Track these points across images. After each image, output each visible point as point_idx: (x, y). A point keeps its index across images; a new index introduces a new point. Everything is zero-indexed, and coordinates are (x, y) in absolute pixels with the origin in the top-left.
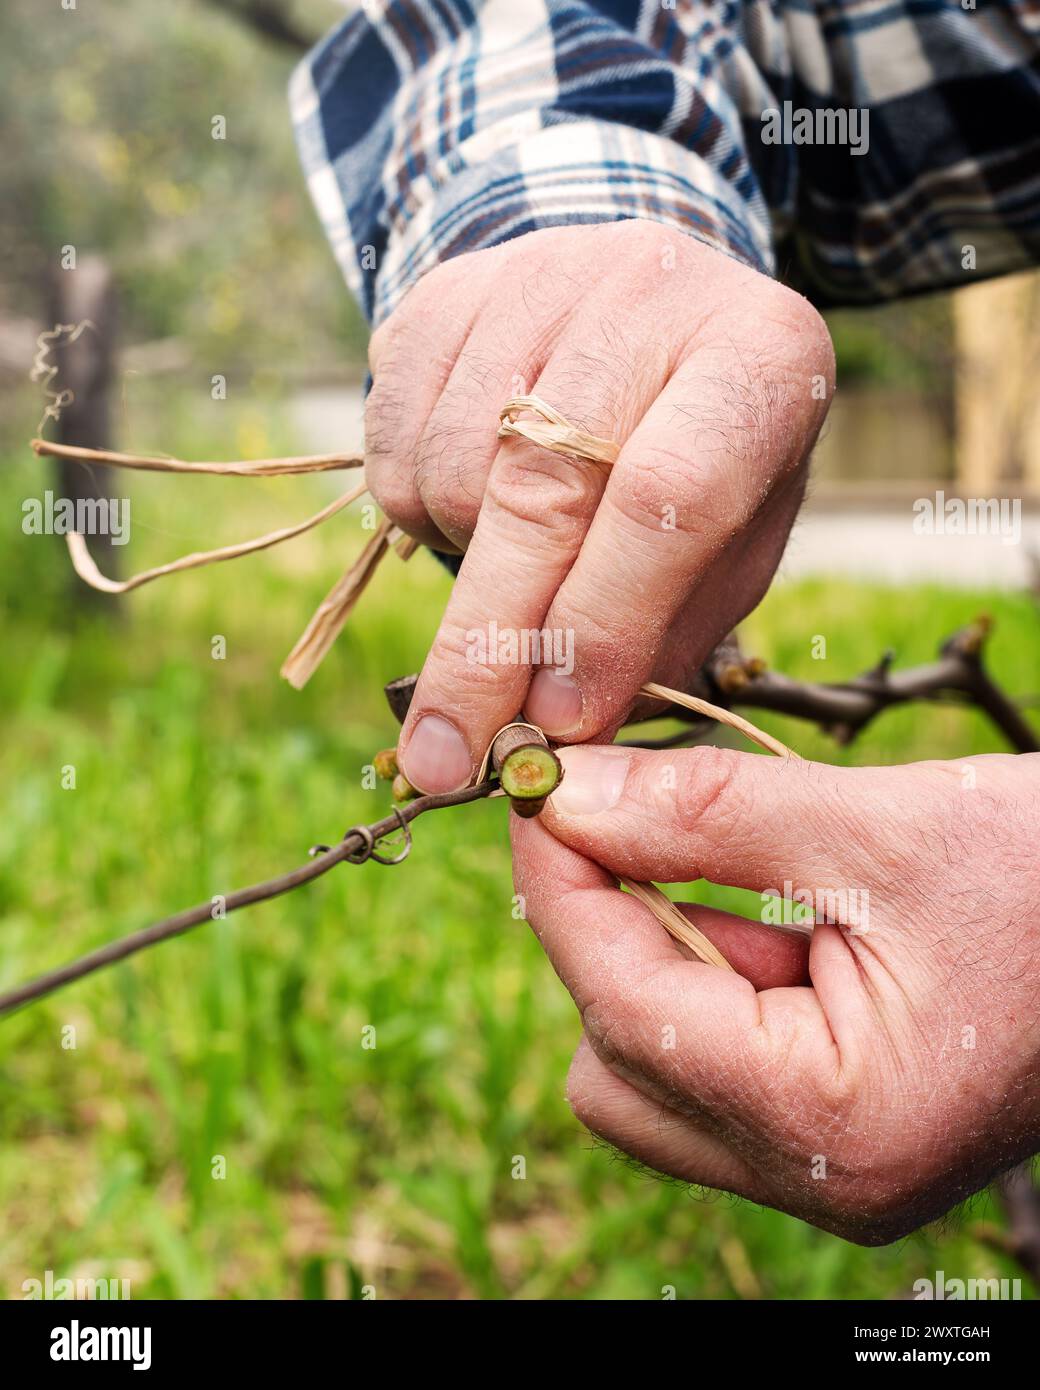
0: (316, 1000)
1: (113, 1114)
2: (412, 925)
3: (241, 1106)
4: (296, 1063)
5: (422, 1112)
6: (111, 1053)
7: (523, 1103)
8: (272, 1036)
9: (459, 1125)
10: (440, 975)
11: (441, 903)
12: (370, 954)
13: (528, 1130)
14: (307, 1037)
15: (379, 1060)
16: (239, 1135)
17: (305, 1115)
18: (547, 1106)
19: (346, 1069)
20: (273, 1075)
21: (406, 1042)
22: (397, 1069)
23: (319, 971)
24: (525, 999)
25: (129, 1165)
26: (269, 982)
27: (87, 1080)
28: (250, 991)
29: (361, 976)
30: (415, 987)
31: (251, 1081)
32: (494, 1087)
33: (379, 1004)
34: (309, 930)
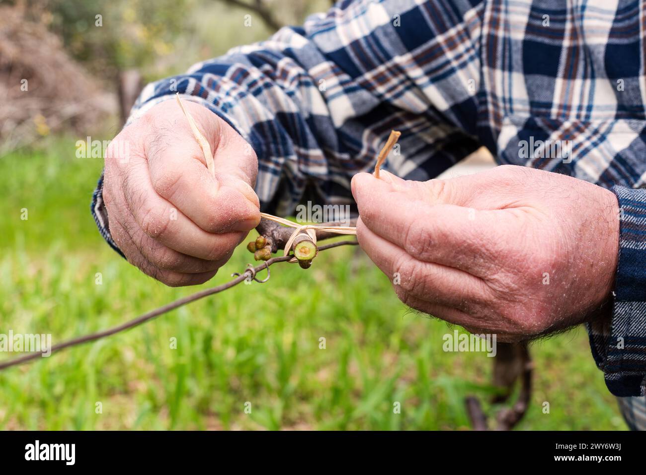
0: (217, 345)
1: (143, 386)
2: (252, 317)
3: (190, 384)
4: (210, 366)
5: (257, 387)
6: (141, 364)
7: (293, 383)
8: (201, 358)
9: (270, 390)
10: (262, 335)
11: (263, 309)
12: (237, 328)
13: (295, 392)
14: (215, 358)
15: (240, 366)
16: (189, 394)
17: (212, 387)
18: (302, 384)
19: (228, 370)
20: (202, 372)
21: (250, 360)
22: (247, 370)
23: (218, 334)
24: (294, 344)
25: (147, 405)
26: (199, 337)
27: (132, 374)
28: (192, 340)
29: (234, 337)
30: (253, 340)
31: (193, 375)
32: (283, 377)
33: (241, 346)
34: (214, 319)
